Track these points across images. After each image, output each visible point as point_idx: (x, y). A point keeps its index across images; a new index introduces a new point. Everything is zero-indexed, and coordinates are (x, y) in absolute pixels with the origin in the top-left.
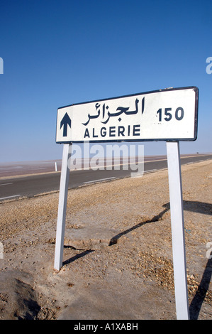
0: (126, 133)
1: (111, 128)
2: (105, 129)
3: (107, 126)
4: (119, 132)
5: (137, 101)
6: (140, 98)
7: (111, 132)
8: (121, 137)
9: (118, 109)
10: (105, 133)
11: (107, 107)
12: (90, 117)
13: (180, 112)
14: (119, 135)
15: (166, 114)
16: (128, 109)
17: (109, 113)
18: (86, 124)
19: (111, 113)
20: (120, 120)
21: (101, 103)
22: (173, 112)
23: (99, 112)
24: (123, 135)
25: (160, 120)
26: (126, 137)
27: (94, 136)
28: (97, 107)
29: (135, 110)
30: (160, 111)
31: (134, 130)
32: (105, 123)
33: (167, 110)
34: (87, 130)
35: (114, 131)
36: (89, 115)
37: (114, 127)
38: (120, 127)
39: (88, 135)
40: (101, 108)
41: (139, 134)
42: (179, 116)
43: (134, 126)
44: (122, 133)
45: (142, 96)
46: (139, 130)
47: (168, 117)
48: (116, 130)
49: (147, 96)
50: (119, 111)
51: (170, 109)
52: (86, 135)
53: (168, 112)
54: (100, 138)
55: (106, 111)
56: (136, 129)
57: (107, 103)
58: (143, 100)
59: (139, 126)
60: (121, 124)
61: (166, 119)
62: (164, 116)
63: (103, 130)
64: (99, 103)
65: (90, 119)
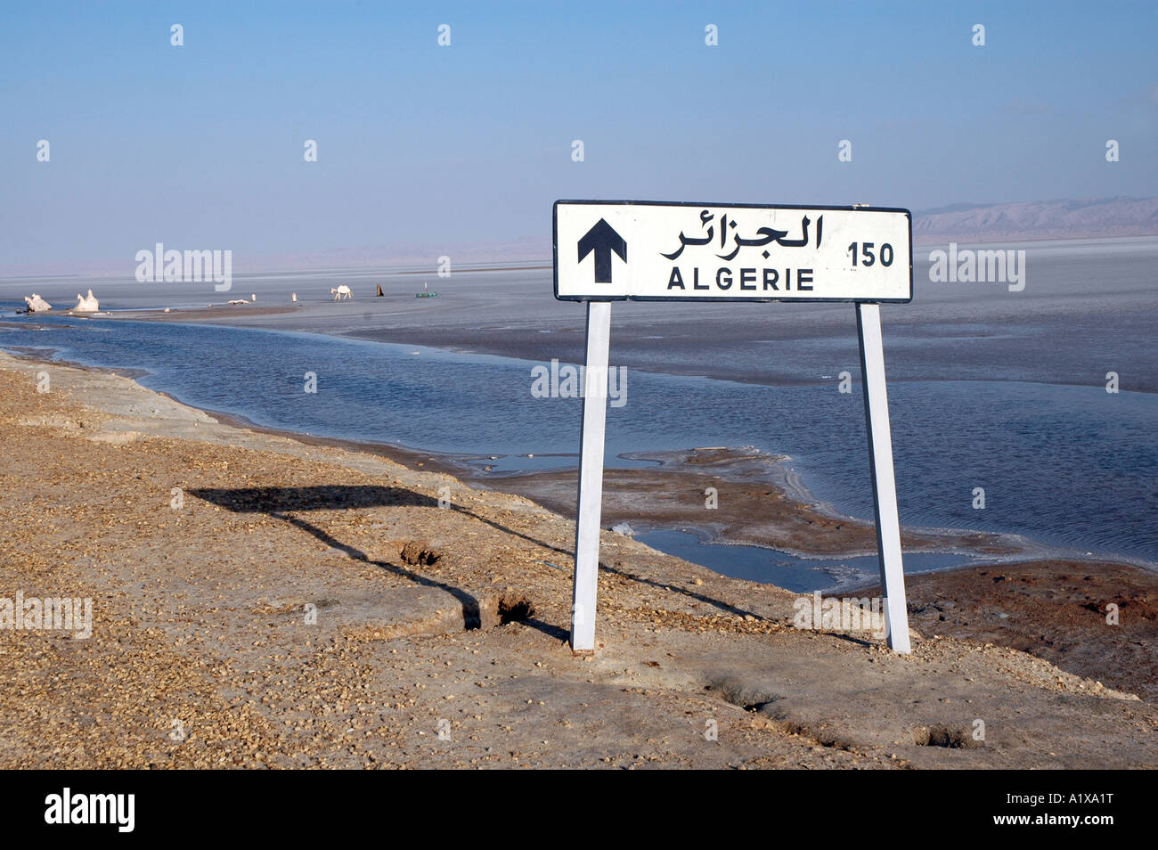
0: (781, 283)
1: (743, 271)
2: (729, 272)
3: (735, 266)
4: (766, 281)
5: (806, 222)
6: (813, 215)
7: (743, 279)
8: (771, 292)
9: (762, 231)
10: (730, 281)
11: (733, 224)
12: (685, 241)
13: (887, 251)
14: (765, 288)
15: (866, 253)
16: (785, 234)
17: (737, 238)
18: (673, 257)
19: (742, 237)
20: (766, 255)
21: (717, 213)
22: (876, 251)
23: (711, 232)
24: (776, 288)
25: (855, 263)
26: (782, 292)
27: (697, 287)
28: (705, 220)
29: (801, 238)
31: (800, 280)
32: (729, 258)
33: (866, 245)
34: (676, 271)
35: (754, 279)
36: (682, 237)
37: (754, 271)
38: (766, 271)
39: (681, 284)
40: (715, 224)
41: (810, 288)
42: (887, 259)
43: (800, 272)
44: (773, 283)
45: (818, 213)
46: (810, 280)
47: (868, 259)
48: (759, 275)
49: (827, 214)
50: (764, 236)
51: (871, 245)
52: (671, 284)
53: (869, 250)
54: (715, 292)
55: (730, 233)
56: (804, 277)
57: (732, 214)
58: (820, 222)
59: (810, 271)
60: (769, 264)
61: (865, 263)
62: (861, 257)
63: (724, 275)
64: (712, 211)
65: (686, 246)
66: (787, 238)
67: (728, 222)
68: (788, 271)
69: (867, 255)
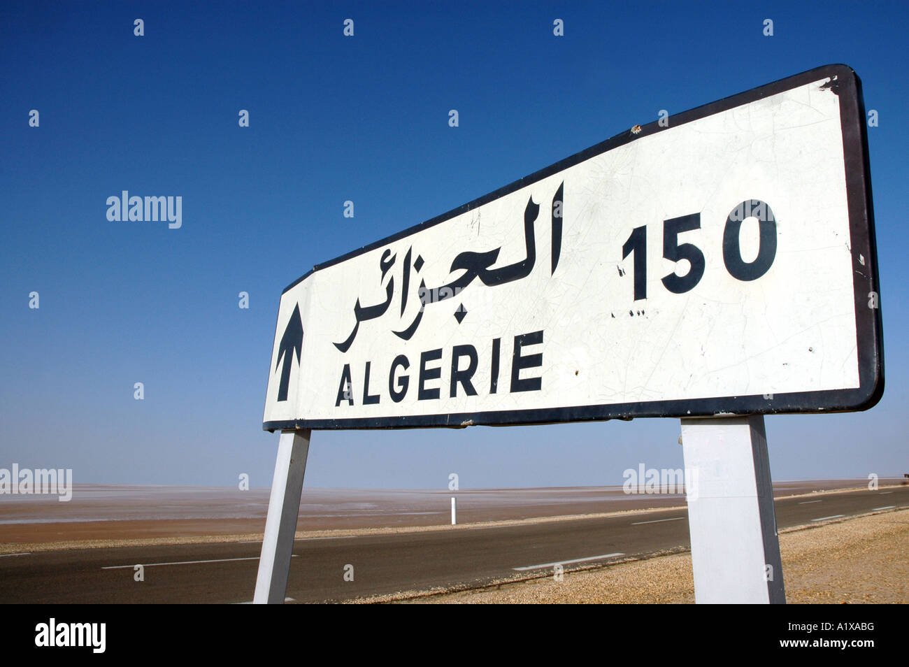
0: (481, 380)
1: (425, 357)
2: (406, 363)
3: (414, 349)
4: (457, 376)
5: (532, 211)
7: (424, 375)
8: (463, 404)
9: (456, 265)
10: (404, 381)
11: (419, 263)
12: (364, 314)
13: (750, 228)
14: (453, 393)
15: (673, 251)
16: (493, 255)
17: (422, 290)
18: (344, 347)
19: (430, 285)
20: (460, 315)
21: (398, 248)
22: (708, 240)
23: (390, 288)
24: (470, 391)
25: (640, 291)
26: (483, 402)
27: (367, 399)
28: (385, 267)
29: (523, 255)
30: (636, 243)
31: (520, 362)
32: (407, 335)
33: (673, 227)
34: (347, 371)
35: (436, 373)
36: (357, 307)
37: (438, 354)
39: (350, 396)
40: (397, 271)
41: (535, 384)
42: (749, 251)
43: (519, 341)
44: (467, 378)
45: (551, 183)
46: (536, 360)
47: (682, 268)
48: (445, 363)
49: (571, 177)
50: (461, 272)
51: (692, 222)
52: (341, 396)
53: (683, 238)
56: (526, 354)
57: (420, 243)
58: (558, 203)
59: (536, 338)
61: (674, 283)
62: (659, 266)
63: (400, 371)
64: (394, 247)
65: (361, 322)
66: (500, 263)
67: (413, 260)
68: (496, 343)
69: (675, 259)
